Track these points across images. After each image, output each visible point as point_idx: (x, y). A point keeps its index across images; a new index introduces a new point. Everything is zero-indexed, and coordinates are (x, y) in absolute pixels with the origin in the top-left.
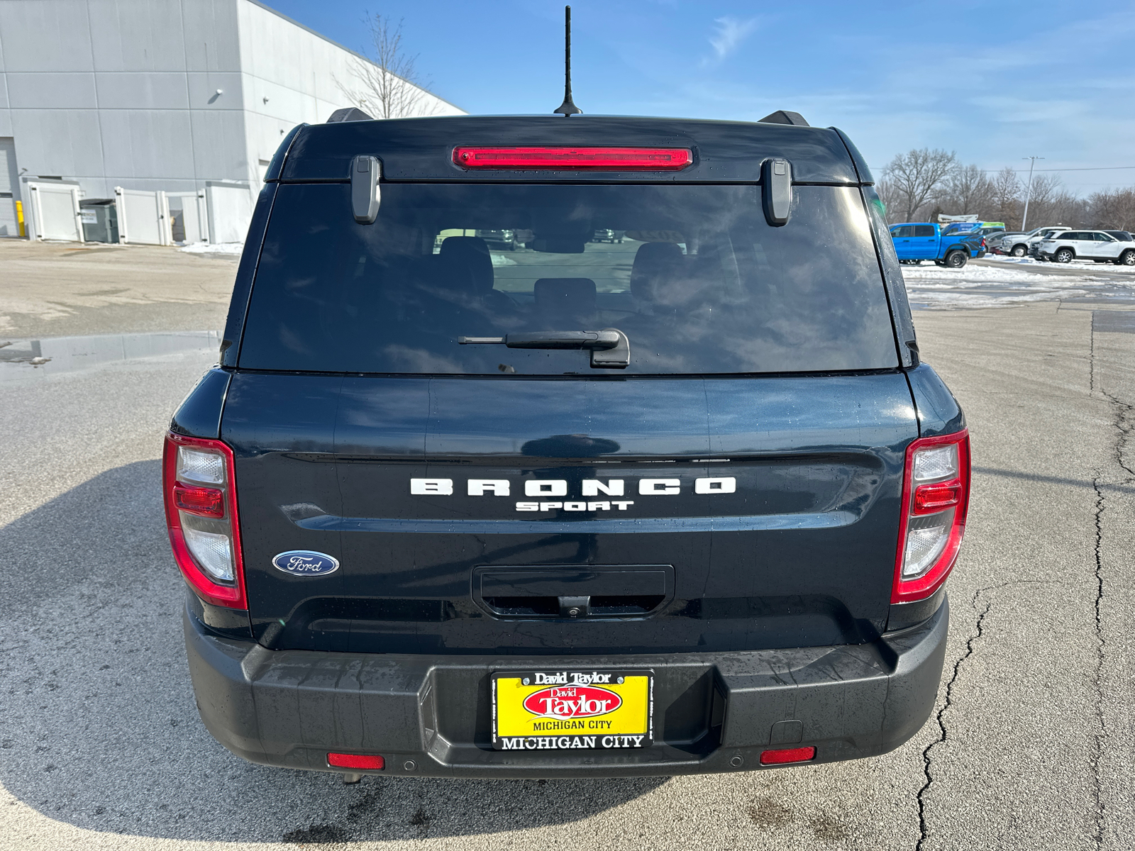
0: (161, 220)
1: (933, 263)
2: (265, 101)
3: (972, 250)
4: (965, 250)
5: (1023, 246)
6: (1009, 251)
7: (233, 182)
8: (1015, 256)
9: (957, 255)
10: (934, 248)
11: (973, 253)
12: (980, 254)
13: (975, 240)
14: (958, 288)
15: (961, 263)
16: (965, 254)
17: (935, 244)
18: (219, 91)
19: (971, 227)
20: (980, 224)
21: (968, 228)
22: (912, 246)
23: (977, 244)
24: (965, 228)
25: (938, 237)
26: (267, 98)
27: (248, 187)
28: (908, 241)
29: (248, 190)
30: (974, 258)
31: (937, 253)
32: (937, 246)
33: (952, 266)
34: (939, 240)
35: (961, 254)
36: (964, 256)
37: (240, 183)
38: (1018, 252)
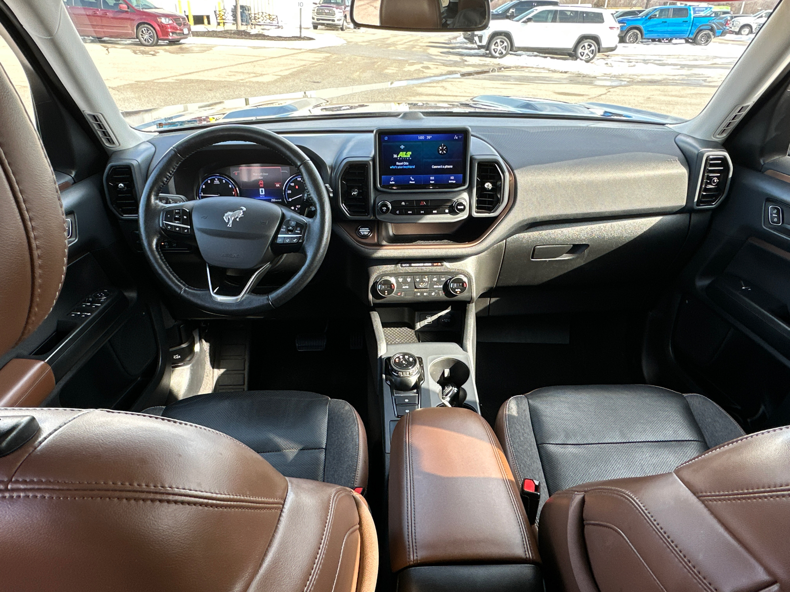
1: (683, 41)
3: (717, 30)
4: (712, 30)
5: (748, 26)
6: (737, 30)
8: (741, 34)
9: (705, 34)
10: (686, 28)
11: (718, 32)
12: (723, 33)
13: (721, 21)
14: (715, 64)
15: (707, 41)
16: (711, 33)
17: (688, 25)
19: (703, 11)
20: (711, 8)
21: (701, 11)
22: (668, 26)
23: (722, 24)
24: (699, 11)
25: (691, 18)
28: (666, 22)
30: (718, 36)
31: (689, 33)
32: (689, 26)
33: (700, 44)
34: (692, 21)
35: (709, 34)
36: (710, 36)
38: (744, 31)
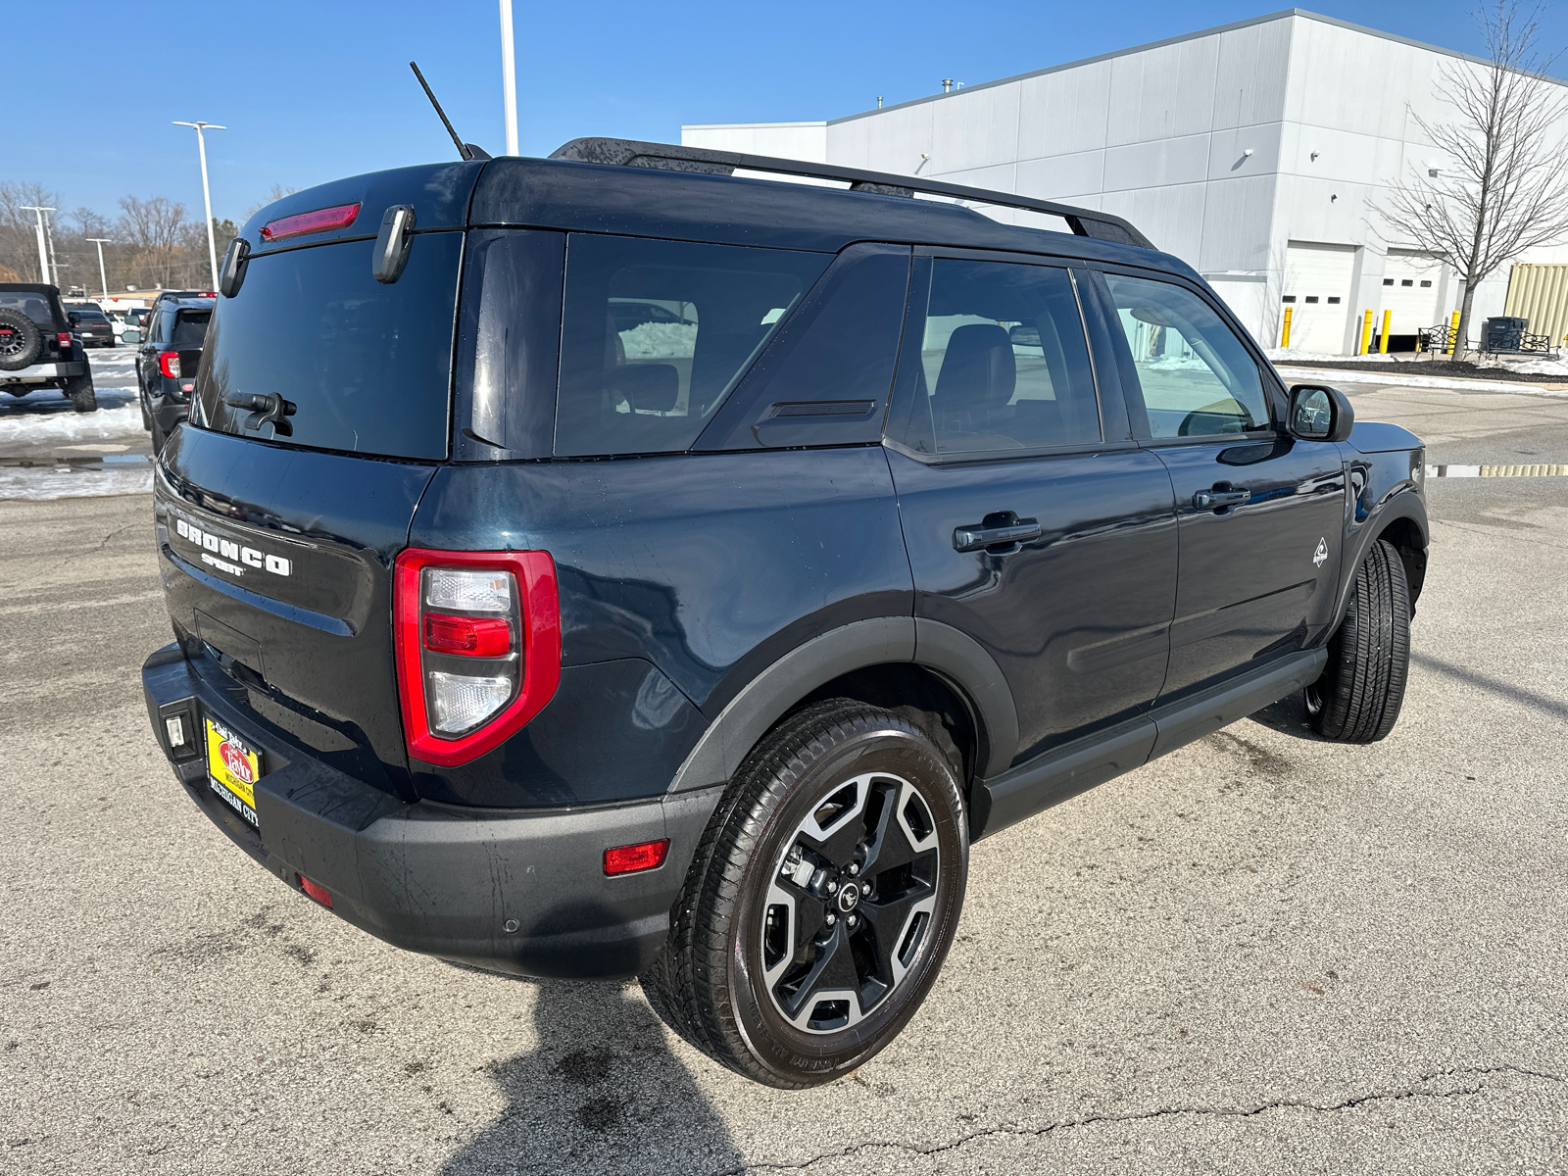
0: (1139, 329)
2: (1313, 156)
7: (1244, 273)
18: (1248, 152)
26: (1317, 152)
27: (1264, 279)
29: (1264, 284)
37: (1254, 274)
